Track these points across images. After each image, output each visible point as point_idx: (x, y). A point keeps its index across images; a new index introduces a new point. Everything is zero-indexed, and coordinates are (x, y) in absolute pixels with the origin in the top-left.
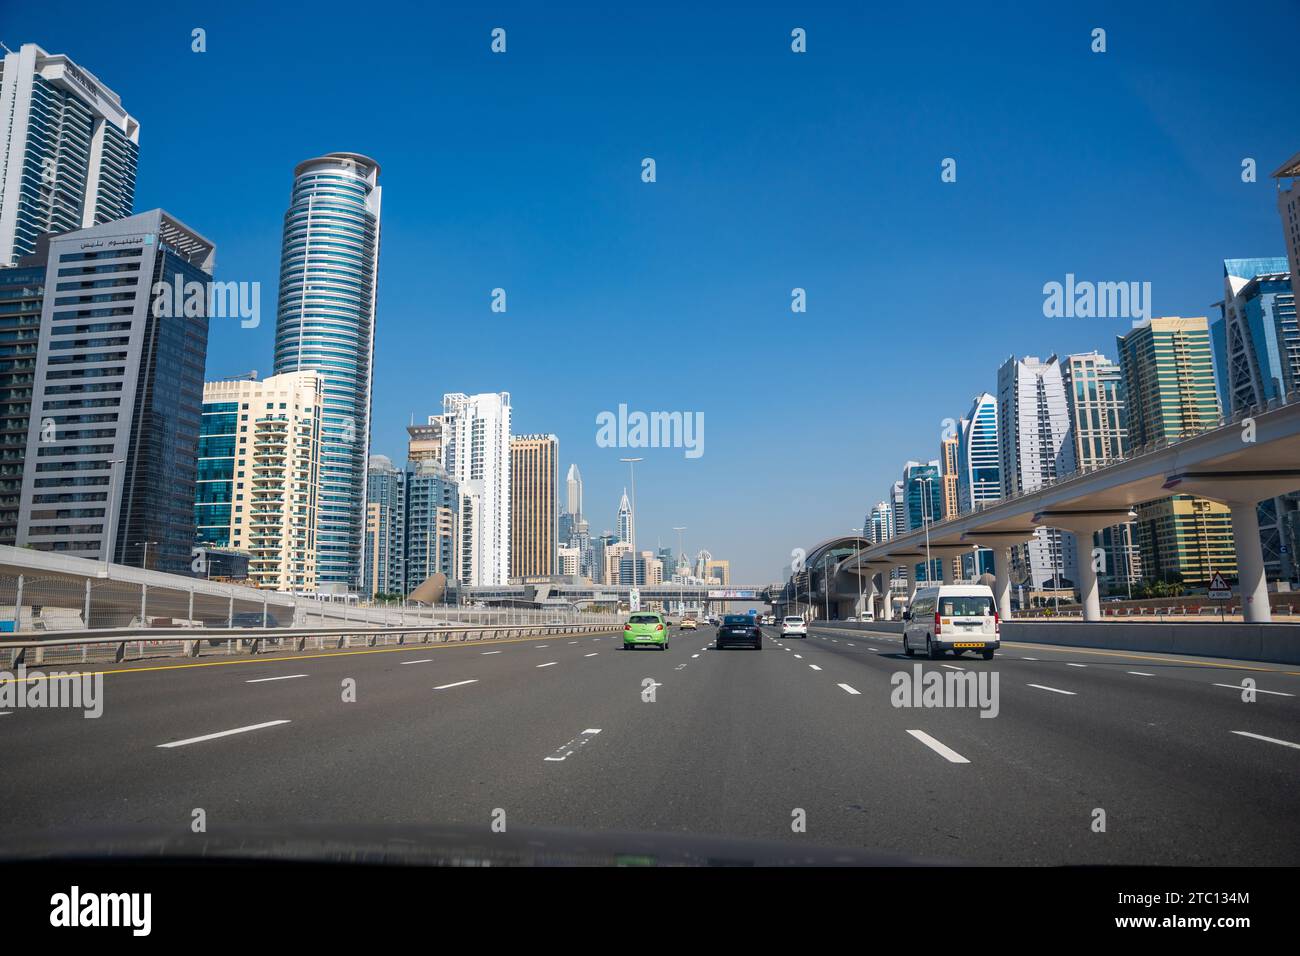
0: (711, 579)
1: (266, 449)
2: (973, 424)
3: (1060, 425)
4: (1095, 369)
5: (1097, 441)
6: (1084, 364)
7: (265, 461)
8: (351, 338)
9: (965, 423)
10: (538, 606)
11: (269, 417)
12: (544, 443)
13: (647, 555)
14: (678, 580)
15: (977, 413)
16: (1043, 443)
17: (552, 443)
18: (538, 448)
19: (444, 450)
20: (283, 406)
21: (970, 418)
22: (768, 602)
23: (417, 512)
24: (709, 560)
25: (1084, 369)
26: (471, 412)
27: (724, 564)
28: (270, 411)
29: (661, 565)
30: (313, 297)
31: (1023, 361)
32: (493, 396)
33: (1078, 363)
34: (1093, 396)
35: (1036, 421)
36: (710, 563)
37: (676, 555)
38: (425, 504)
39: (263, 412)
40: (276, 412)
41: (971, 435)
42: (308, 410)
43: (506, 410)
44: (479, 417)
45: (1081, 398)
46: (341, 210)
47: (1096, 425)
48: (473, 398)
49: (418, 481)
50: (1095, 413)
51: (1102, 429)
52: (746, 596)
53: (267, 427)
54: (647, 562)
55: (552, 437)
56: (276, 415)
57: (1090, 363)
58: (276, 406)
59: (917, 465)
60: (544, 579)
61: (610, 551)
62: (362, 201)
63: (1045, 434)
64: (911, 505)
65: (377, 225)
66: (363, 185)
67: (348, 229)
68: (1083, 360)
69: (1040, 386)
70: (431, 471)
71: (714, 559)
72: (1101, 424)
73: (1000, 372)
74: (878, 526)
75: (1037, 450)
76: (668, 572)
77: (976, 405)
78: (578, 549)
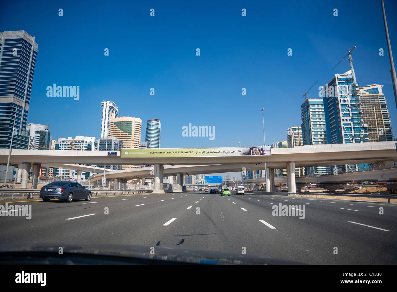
29: (195, 177)
46: (155, 128)
54: (192, 176)
62: (158, 126)
66: (158, 124)
67: (156, 131)
76: (197, 178)
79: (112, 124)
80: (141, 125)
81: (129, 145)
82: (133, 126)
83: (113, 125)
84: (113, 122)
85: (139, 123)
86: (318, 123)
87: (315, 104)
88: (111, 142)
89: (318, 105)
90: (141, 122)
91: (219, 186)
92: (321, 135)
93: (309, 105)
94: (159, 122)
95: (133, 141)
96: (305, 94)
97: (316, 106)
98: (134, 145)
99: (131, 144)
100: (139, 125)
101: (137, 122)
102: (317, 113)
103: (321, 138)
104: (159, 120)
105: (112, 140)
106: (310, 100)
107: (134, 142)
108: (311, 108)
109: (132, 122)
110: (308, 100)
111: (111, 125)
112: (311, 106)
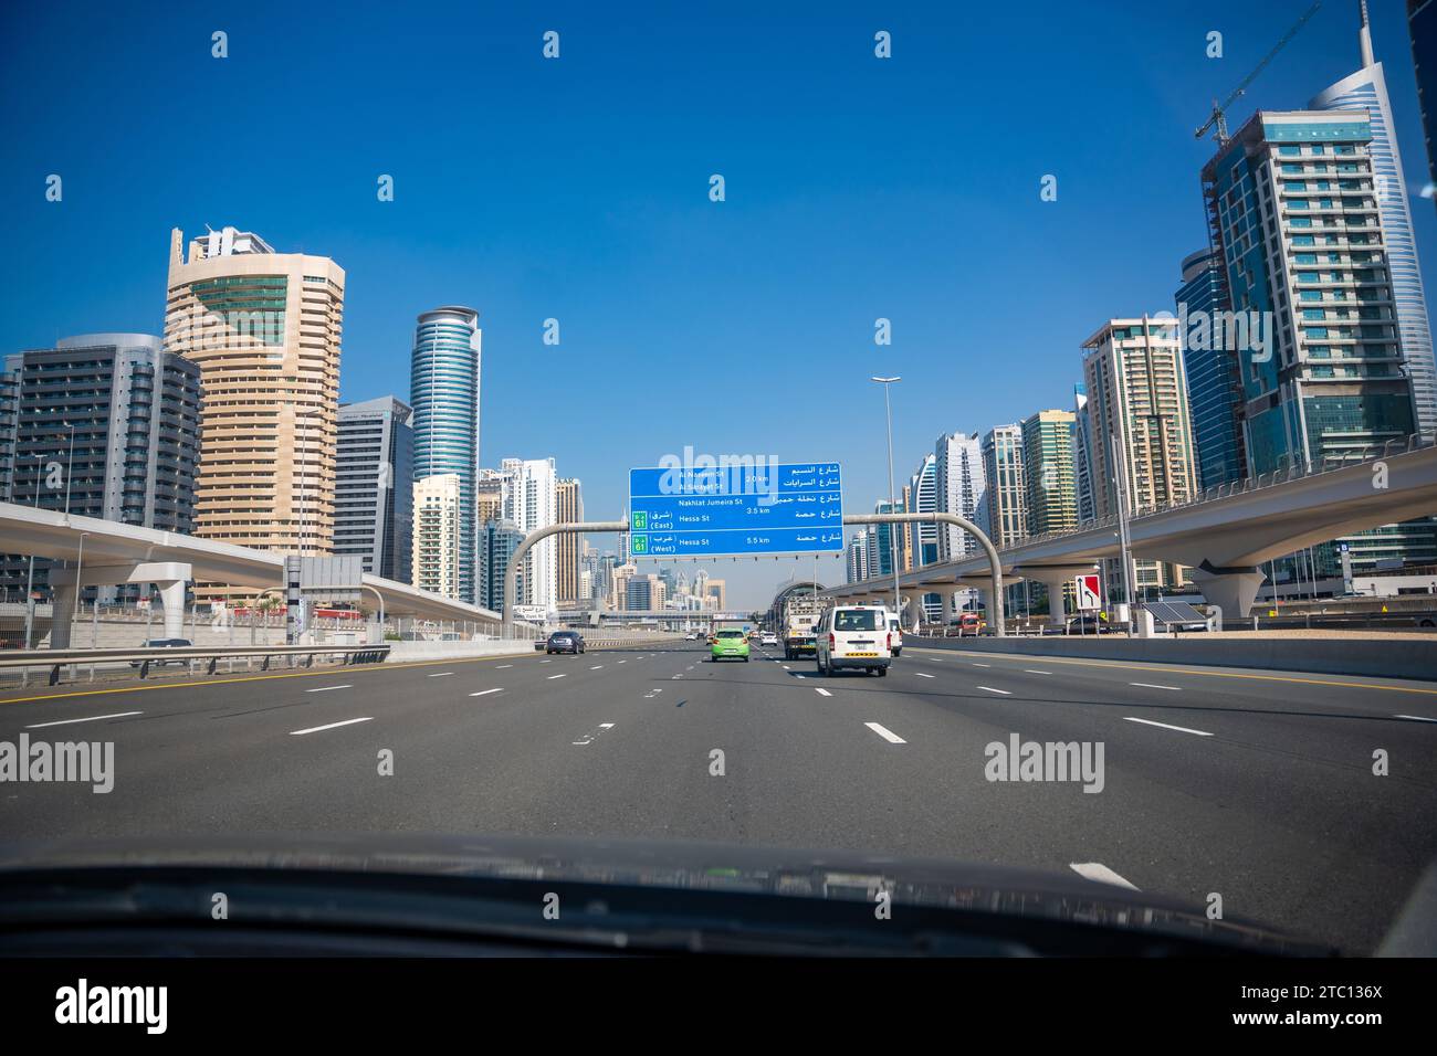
0: (709, 597)
1: (428, 528)
2: (921, 480)
3: (979, 485)
4: (1013, 439)
5: (1013, 495)
6: (1004, 435)
7: (428, 536)
8: (465, 442)
9: (915, 478)
10: (593, 626)
11: (429, 507)
12: (569, 486)
13: (652, 577)
14: (678, 599)
15: (925, 470)
16: (966, 501)
17: (576, 486)
18: (564, 490)
19: (503, 504)
20: (437, 499)
21: (919, 474)
22: (756, 622)
23: (499, 559)
24: (706, 579)
25: (1004, 439)
26: (525, 474)
27: (721, 583)
28: (429, 503)
29: (664, 586)
30: (439, 414)
31: (952, 438)
32: (544, 461)
33: (1000, 434)
34: (1011, 461)
35: (961, 484)
36: (708, 582)
37: (676, 575)
38: (505, 553)
39: (424, 504)
40: (433, 503)
41: (919, 488)
42: (452, 500)
43: (553, 471)
44: (532, 479)
45: (1001, 461)
46: (456, 350)
47: (1012, 483)
48: (527, 463)
49: (499, 536)
50: (1012, 473)
51: (1017, 486)
52: (741, 618)
53: (428, 513)
54: (652, 584)
55: (576, 481)
56: (433, 506)
57: (1009, 434)
58: (433, 499)
59: (885, 503)
60: (571, 603)
61: (617, 573)
62: (469, 342)
63: (967, 494)
64: (881, 537)
65: (479, 357)
66: (469, 329)
67: (461, 364)
68: (1004, 431)
69: (964, 457)
70: (508, 527)
71: (710, 579)
72: (1017, 482)
73: (938, 443)
74: (858, 549)
75: (960, 506)
76: (670, 592)
77: (925, 463)
78: (589, 572)
79: (182, 292)
80: (341, 296)
81: (272, 402)
82: (289, 299)
83: (184, 297)
84: (184, 286)
85: (324, 286)
86: (1321, 244)
87: (1300, 137)
88: (109, 362)
89: (1318, 145)
90: (342, 286)
91: (764, 616)
92: (1342, 311)
93: (1267, 147)
94: (474, 323)
95: (292, 379)
96: (1216, 116)
97: (1307, 153)
98: (299, 403)
99: (281, 395)
100: (324, 297)
101: (314, 279)
102: (1313, 190)
103: (1344, 329)
104: (472, 313)
105: (113, 350)
106: (1268, 119)
107: (296, 385)
108: (1277, 163)
109: (286, 276)
110: (1257, 120)
111: (177, 299)
112: (1275, 152)
